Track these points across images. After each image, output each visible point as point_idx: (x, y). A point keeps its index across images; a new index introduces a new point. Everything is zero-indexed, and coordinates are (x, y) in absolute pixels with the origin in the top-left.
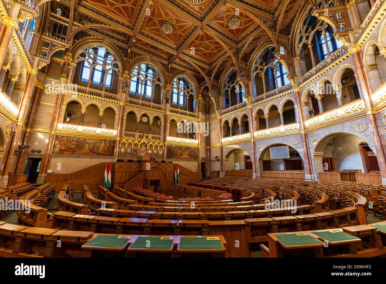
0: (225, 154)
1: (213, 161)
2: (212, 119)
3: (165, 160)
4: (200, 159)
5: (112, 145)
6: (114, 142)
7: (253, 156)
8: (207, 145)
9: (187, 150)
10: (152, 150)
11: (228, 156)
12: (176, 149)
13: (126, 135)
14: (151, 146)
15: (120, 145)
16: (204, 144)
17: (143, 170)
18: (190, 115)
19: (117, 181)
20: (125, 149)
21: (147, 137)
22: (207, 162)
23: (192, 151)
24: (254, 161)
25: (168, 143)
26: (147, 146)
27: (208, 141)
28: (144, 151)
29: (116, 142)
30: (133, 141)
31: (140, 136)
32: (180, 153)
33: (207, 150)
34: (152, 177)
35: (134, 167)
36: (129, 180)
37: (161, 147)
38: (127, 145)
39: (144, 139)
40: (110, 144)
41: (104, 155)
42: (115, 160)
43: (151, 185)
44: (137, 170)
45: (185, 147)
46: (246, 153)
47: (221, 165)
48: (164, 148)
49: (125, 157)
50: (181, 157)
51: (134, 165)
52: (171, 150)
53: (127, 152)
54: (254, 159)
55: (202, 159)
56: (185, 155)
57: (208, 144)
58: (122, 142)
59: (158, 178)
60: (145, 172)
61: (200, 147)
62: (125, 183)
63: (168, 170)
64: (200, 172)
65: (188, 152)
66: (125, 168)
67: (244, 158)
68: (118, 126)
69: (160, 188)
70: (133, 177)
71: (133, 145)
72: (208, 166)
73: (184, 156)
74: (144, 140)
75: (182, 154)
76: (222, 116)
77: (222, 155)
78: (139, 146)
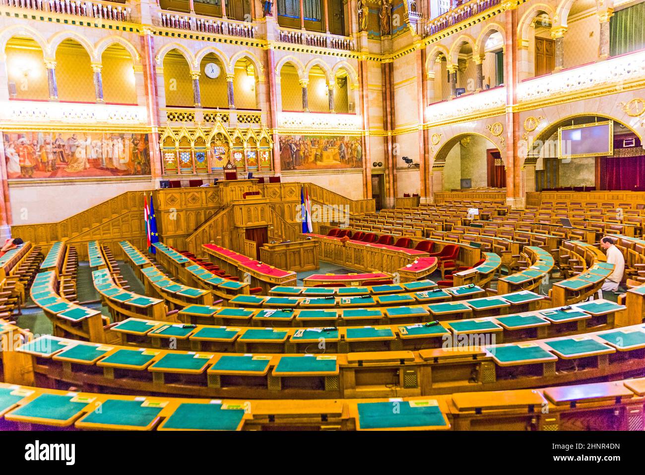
0: (434, 149)
1: (402, 168)
2: (398, 51)
3: (276, 175)
4: (368, 165)
5: (141, 146)
6: (146, 138)
7: (511, 153)
8: (385, 128)
9: (333, 144)
10: (243, 153)
11: (442, 155)
12: (304, 144)
13: (171, 117)
14: (239, 141)
15: (161, 145)
16: (377, 125)
17: (225, 203)
18: (336, 45)
19: (169, 234)
20: (175, 154)
21: (225, 119)
22: (387, 172)
23: (348, 147)
24: (511, 166)
25: (282, 130)
26: (227, 143)
27: (389, 118)
28: (223, 156)
29: (149, 137)
30: (192, 133)
31: (207, 118)
32: (316, 155)
33: (386, 140)
34: (249, 220)
35: (204, 198)
36: (196, 230)
37: (265, 141)
38: (177, 144)
39: (218, 124)
40: (136, 145)
41: (126, 173)
42: (155, 184)
43: (248, 238)
44: (211, 205)
45: (327, 137)
46: (491, 145)
47: (425, 180)
48: (271, 145)
49: (179, 174)
50: (319, 163)
51: (204, 194)
52: (291, 146)
53: (181, 162)
54: (511, 160)
55: (374, 165)
56: (328, 157)
57: (389, 126)
58: (163, 137)
59: (263, 223)
60: (232, 209)
61: (367, 134)
62: (189, 235)
63: (288, 199)
64: (370, 197)
65: (337, 151)
66: (183, 203)
67: (488, 156)
68: (147, 94)
69: (266, 248)
70: (206, 221)
71: (192, 144)
72: (389, 182)
73: (326, 162)
74: (219, 127)
75: (321, 155)
76: (426, 40)
77: (426, 151)
78: (208, 145)
